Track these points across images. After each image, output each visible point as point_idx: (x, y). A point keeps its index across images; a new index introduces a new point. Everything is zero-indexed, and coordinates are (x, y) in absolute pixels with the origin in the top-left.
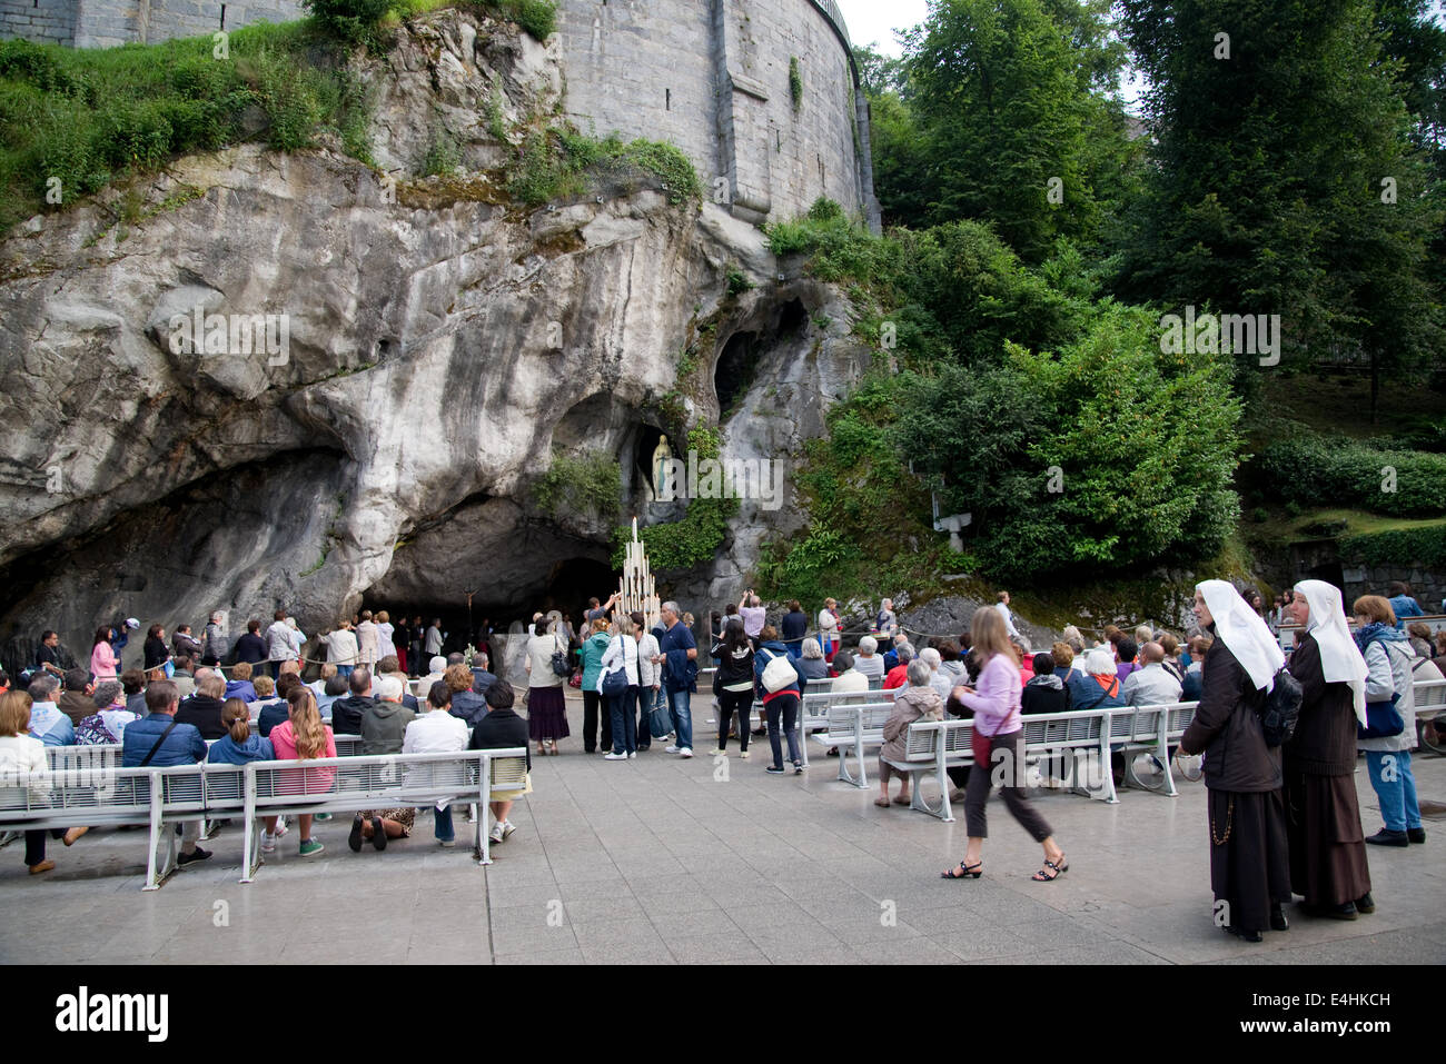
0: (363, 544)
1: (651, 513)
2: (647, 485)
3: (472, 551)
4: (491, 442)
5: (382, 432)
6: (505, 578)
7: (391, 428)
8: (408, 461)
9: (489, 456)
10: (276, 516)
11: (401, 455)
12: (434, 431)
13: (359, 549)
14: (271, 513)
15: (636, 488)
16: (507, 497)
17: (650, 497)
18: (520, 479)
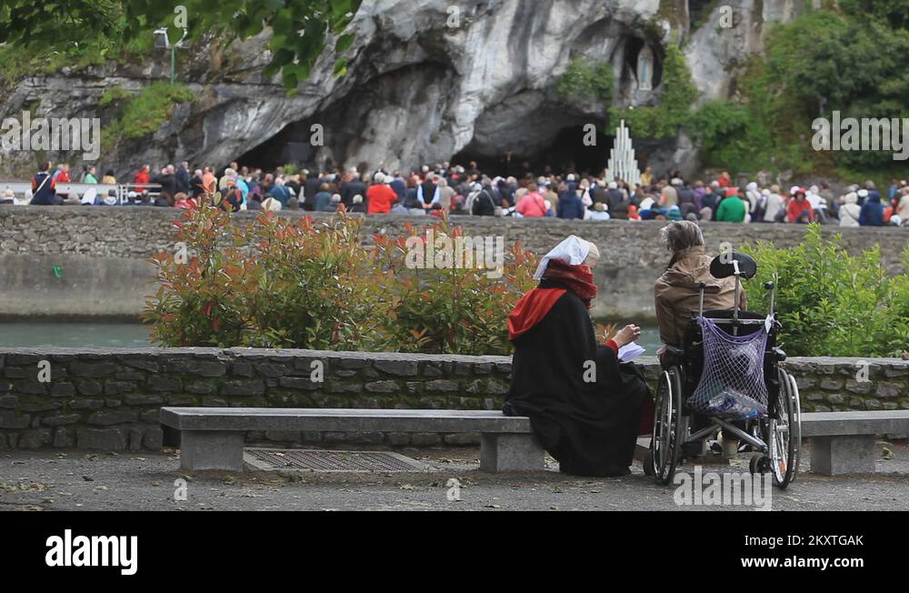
0: (461, 123)
1: (635, 98)
2: (632, 77)
3: (509, 122)
4: (534, 59)
5: (476, 58)
6: (524, 138)
7: (480, 56)
8: (489, 75)
9: (534, 69)
10: (409, 104)
11: (485, 72)
12: (503, 56)
13: (458, 126)
14: (405, 103)
15: (625, 79)
16: (539, 90)
17: (634, 85)
18: (548, 79)
